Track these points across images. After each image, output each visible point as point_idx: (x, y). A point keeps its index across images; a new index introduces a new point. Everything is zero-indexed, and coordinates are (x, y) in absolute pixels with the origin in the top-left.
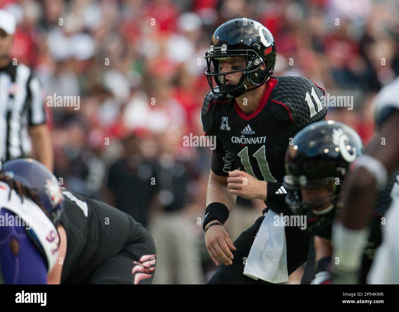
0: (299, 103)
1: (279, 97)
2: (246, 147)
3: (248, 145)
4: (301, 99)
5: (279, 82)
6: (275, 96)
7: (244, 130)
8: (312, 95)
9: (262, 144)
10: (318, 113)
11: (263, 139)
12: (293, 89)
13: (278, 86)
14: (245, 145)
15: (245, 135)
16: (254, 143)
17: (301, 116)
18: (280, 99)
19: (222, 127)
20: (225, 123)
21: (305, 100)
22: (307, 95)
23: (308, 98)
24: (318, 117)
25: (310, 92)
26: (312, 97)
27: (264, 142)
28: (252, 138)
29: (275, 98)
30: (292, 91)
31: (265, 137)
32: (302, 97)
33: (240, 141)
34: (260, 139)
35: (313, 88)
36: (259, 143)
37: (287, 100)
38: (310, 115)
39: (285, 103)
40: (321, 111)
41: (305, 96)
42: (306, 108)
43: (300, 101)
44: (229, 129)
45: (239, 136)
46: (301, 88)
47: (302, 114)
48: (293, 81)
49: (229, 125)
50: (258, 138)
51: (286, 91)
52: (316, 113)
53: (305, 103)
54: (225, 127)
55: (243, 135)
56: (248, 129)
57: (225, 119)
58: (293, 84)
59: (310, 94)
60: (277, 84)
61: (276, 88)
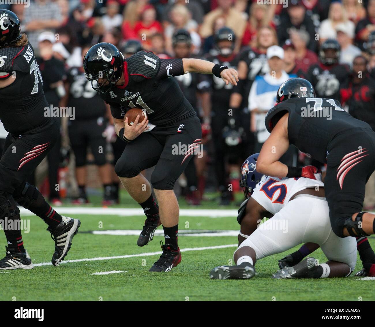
0: (144, 68)
1: (133, 71)
2: (131, 101)
3: (131, 100)
4: (144, 65)
5: (128, 63)
6: (130, 72)
7: (125, 94)
8: (147, 59)
9: (139, 96)
10: (156, 64)
11: (138, 94)
12: (137, 63)
13: (129, 66)
14: (130, 101)
15: (127, 96)
16: (134, 97)
17: (150, 73)
18: (134, 72)
19: (112, 97)
20: (112, 94)
21: (146, 64)
22: (145, 61)
23: (147, 63)
24: (158, 66)
25: (145, 59)
26: (148, 60)
27: (139, 95)
28: (132, 96)
29: (132, 73)
30: (137, 64)
31: (139, 92)
32: (143, 64)
33: (126, 100)
34: (136, 95)
35: (145, 56)
36: (136, 96)
37: (138, 71)
38: (154, 69)
39: (138, 73)
40: (157, 62)
41: (144, 63)
42: (150, 68)
43: (144, 67)
44: (116, 96)
45: (124, 97)
46: (140, 60)
47: (150, 72)
48: (134, 58)
49: (115, 94)
50: (135, 94)
51: (134, 66)
52: (156, 65)
53: (147, 66)
54: (114, 96)
55: (126, 96)
56: (127, 93)
57: (111, 93)
58: (135, 61)
59: (146, 60)
60: (128, 65)
61: (129, 67)
